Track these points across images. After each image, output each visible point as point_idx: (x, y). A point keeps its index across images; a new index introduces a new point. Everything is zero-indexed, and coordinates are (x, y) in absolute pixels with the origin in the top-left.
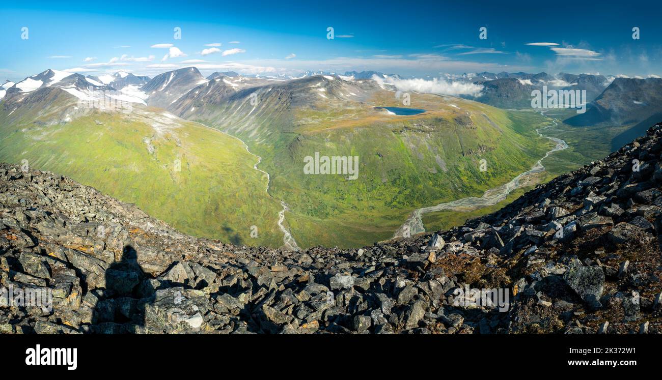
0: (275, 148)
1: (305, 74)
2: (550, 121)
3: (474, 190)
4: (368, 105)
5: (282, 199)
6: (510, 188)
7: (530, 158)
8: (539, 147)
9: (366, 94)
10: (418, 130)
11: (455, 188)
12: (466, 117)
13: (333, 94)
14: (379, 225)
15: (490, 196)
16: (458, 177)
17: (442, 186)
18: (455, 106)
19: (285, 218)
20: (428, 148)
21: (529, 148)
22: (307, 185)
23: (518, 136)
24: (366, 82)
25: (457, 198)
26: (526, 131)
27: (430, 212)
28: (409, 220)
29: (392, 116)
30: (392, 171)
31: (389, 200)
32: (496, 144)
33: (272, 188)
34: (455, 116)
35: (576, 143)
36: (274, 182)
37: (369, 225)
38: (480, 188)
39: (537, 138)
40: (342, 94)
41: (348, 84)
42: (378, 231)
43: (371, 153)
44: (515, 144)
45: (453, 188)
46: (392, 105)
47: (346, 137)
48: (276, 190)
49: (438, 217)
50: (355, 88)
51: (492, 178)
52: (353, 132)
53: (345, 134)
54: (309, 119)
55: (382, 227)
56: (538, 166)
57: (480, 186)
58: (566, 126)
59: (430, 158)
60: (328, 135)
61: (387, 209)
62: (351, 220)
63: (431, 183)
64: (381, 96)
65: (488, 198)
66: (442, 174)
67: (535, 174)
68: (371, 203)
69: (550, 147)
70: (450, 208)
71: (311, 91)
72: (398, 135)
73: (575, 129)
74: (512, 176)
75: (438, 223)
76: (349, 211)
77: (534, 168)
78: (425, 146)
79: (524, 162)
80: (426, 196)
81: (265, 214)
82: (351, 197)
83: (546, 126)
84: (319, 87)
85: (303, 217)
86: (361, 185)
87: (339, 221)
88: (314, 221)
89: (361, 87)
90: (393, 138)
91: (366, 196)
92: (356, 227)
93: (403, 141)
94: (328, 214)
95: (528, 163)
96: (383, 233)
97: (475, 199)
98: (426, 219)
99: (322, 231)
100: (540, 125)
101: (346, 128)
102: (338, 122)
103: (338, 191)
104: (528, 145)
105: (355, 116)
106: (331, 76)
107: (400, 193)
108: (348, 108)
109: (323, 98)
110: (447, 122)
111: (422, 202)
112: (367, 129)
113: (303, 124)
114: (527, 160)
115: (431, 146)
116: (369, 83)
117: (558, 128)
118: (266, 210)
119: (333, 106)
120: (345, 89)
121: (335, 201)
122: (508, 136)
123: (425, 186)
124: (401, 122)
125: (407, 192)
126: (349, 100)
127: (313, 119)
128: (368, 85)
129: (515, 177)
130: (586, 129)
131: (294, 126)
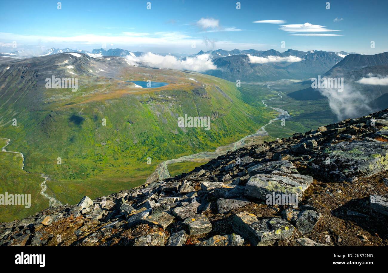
0: (25, 127)
1: (50, 51)
2: (275, 94)
3: (208, 147)
4: (116, 80)
5: (42, 172)
6: (237, 146)
7: (255, 124)
8: (264, 116)
9: (115, 70)
10: (162, 100)
11: (193, 145)
12: (202, 89)
13: (82, 71)
14: (134, 176)
15: (220, 151)
16: (196, 137)
17: (183, 143)
18: (193, 80)
19: (47, 187)
20: (171, 114)
21: (255, 116)
22: (65, 155)
23: (246, 105)
24: (114, 59)
25: (194, 152)
26: (254, 102)
27: (174, 163)
28: (157, 169)
29: (139, 89)
30: (141, 134)
31: (140, 156)
32: (227, 111)
33: (28, 165)
34: (193, 88)
35: (297, 114)
36: (29, 159)
37: (125, 177)
38: (213, 145)
39: (262, 108)
40: (91, 71)
41: (96, 61)
42: (133, 180)
43: (122, 121)
44: (243, 112)
45: (192, 145)
46: (139, 79)
47: (99, 109)
48: (33, 166)
49: (180, 166)
50: (104, 65)
51: (223, 138)
52: (104, 105)
53: (97, 106)
54: (60, 96)
55: (136, 177)
56: (262, 131)
57: (213, 144)
58: (290, 99)
59: (173, 122)
60: (81, 109)
61: (139, 163)
62: (110, 176)
63: (174, 141)
64: (129, 72)
65: (219, 153)
66: (183, 135)
67: (259, 136)
68: (126, 161)
69: (274, 116)
70: (189, 160)
71: (58, 69)
72: (145, 105)
73: (298, 102)
74: (239, 137)
75: (180, 170)
76: (107, 169)
77: (258, 132)
78: (168, 113)
79: (250, 127)
80: (171, 151)
81: (25, 190)
82: (108, 157)
83: (272, 98)
84: (66, 65)
85: (66, 182)
86: (116, 148)
87: (99, 178)
88: (77, 183)
89: (109, 64)
90: (141, 107)
91: (121, 156)
92: (115, 180)
93: (150, 110)
94: (89, 174)
95: (253, 127)
96: (138, 181)
97: (209, 153)
98: (171, 168)
99: (86, 189)
100: (266, 97)
101: (97, 102)
102: (90, 96)
103: (96, 155)
104: (254, 113)
105: (105, 91)
106: (78, 53)
107: (149, 150)
108: (98, 83)
109: (72, 75)
110: (186, 93)
111: (168, 156)
112: (118, 101)
113: (54, 101)
114: (253, 125)
115: (173, 112)
116: (116, 60)
117: (282, 100)
118: (25, 186)
119: (84, 82)
120: (94, 65)
121: (94, 163)
122: (237, 105)
123: (169, 143)
124: (148, 94)
125: (155, 149)
126: (99, 76)
127: (64, 95)
128: (116, 62)
129: (242, 138)
130: (309, 102)
131: (44, 104)
